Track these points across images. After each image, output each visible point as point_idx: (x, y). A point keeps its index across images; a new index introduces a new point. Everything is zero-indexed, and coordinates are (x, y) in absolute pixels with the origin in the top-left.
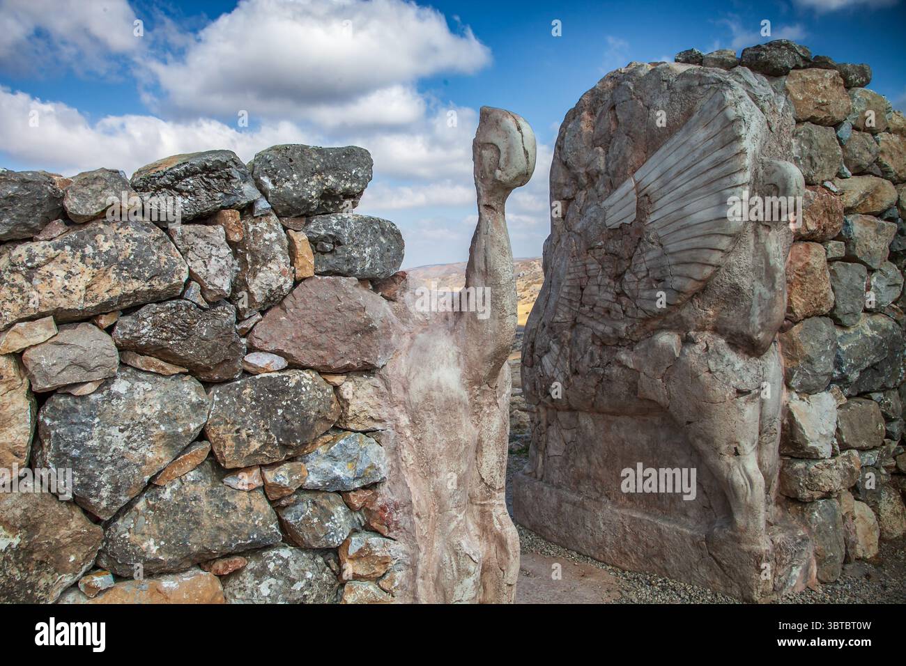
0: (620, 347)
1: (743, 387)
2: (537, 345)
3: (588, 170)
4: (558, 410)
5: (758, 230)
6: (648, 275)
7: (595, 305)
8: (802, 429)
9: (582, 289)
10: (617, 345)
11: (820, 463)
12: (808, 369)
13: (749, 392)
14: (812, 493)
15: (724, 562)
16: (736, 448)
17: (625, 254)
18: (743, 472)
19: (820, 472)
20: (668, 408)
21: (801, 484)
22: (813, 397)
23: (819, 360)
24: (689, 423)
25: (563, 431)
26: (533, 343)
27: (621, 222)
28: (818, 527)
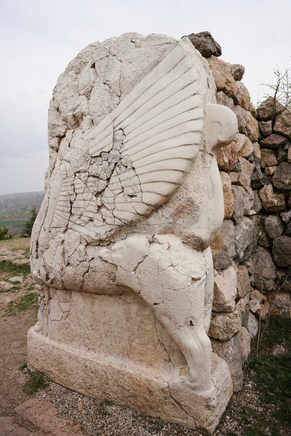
0: (101, 246)
1: (195, 276)
2: (40, 244)
3: (74, 113)
4: (56, 289)
5: (205, 157)
6: (123, 191)
7: (81, 215)
8: (223, 295)
9: (71, 203)
10: (99, 245)
11: (232, 314)
12: (225, 255)
13: (200, 279)
14: (228, 335)
15: (182, 403)
16: (191, 322)
17: (104, 176)
18: (197, 339)
19: (232, 321)
20: (139, 293)
21: (222, 330)
22: (225, 272)
23: (230, 248)
24: (155, 304)
25: (61, 303)
26: (38, 242)
27: (101, 151)
28: (233, 358)
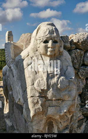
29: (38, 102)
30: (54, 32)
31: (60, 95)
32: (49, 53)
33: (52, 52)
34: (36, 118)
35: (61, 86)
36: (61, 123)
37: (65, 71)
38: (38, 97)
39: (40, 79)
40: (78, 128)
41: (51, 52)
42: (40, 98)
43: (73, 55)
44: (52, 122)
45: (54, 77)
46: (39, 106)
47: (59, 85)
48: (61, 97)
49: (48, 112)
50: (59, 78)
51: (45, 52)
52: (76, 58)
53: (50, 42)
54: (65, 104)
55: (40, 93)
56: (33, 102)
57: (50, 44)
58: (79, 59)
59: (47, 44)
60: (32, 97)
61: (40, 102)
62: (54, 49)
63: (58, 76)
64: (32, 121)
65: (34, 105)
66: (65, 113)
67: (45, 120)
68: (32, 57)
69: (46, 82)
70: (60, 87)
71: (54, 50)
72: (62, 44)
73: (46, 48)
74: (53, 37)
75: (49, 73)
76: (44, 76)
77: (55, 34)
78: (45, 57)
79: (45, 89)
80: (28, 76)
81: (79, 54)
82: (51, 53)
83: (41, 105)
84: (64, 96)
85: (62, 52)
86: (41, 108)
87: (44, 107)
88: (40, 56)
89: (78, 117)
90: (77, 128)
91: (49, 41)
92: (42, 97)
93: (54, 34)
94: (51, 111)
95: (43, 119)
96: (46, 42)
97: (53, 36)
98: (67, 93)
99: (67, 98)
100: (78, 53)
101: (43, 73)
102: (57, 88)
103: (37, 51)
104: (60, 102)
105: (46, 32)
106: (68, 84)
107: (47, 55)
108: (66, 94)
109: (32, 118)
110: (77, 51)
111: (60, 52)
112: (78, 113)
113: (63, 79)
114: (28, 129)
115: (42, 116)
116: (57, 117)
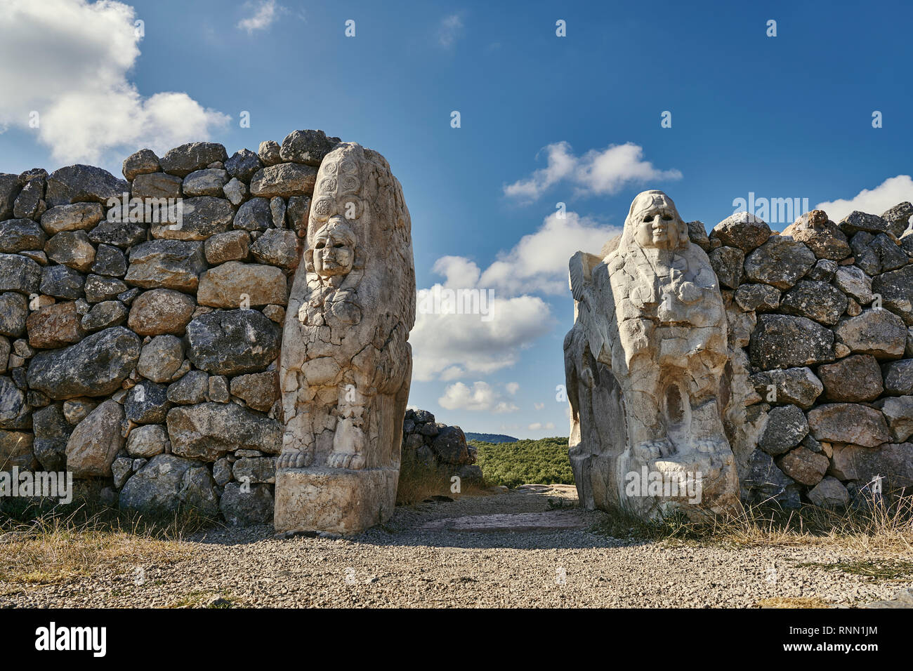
29: (638, 329)
30: (662, 200)
31: (685, 315)
32: (655, 239)
33: (661, 237)
34: (637, 366)
35: (686, 297)
36: (694, 380)
37: (695, 276)
38: (640, 317)
39: (641, 286)
40: (749, 423)
41: (659, 235)
42: (642, 320)
43: (717, 257)
44: (677, 388)
45: (670, 282)
46: (642, 335)
47: (681, 295)
48: (687, 317)
49: (663, 348)
50: (679, 284)
51: (647, 238)
52: (724, 263)
53: (657, 218)
54: (698, 335)
55: (642, 310)
56: (629, 329)
57: (656, 221)
58: (733, 266)
59: (650, 223)
60: (626, 319)
61: (643, 328)
62: (665, 231)
63: (678, 280)
64: (630, 373)
65: (632, 335)
66: (698, 350)
67: (657, 372)
68: (624, 256)
69: (652, 289)
70: (683, 297)
71: (666, 233)
72: (684, 228)
73: (650, 230)
74: (661, 209)
75: (658, 275)
76: (648, 280)
77: (665, 204)
78: (650, 250)
79: (653, 301)
80: (617, 285)
81: (730, 256)
82: (659, 238)
83: (646, 334)
84: (693, 315)
85: (685, 243)
86: (646, 339)
87: (653, 341)
88: (640, 250)
89: (746, 397)
90: (746, 422)
91: (654, 217)
92: (647, 318)
93: (663, 204)
94: (667, 347)
95: (654, 371)
96: (649, 219)
97: (660, 207)
98: (699, 310)
99: (701, 321)
100: (728, 253)
101: (646, 277)
102: (677, 300)
103: (632, 242)
104: (687, 330)
105: (647, 202)
106: (701, 294)
107: (653, 245)
108: (697, 313)
109: (628, 366)
110: (725, 250)
111: (682, 243)
112: (745, 387)
113: (688, 284)
114: (624, 407)
115: (650, 362)
116: (683, 362)
